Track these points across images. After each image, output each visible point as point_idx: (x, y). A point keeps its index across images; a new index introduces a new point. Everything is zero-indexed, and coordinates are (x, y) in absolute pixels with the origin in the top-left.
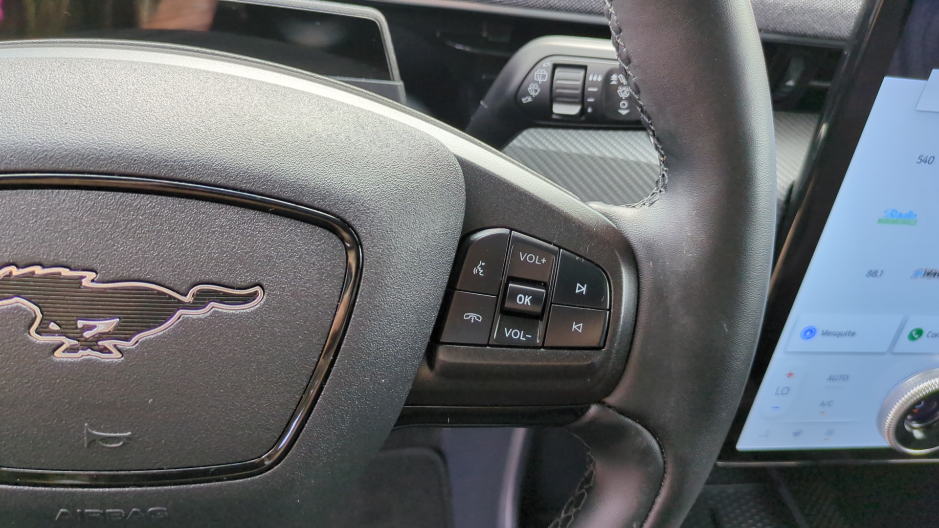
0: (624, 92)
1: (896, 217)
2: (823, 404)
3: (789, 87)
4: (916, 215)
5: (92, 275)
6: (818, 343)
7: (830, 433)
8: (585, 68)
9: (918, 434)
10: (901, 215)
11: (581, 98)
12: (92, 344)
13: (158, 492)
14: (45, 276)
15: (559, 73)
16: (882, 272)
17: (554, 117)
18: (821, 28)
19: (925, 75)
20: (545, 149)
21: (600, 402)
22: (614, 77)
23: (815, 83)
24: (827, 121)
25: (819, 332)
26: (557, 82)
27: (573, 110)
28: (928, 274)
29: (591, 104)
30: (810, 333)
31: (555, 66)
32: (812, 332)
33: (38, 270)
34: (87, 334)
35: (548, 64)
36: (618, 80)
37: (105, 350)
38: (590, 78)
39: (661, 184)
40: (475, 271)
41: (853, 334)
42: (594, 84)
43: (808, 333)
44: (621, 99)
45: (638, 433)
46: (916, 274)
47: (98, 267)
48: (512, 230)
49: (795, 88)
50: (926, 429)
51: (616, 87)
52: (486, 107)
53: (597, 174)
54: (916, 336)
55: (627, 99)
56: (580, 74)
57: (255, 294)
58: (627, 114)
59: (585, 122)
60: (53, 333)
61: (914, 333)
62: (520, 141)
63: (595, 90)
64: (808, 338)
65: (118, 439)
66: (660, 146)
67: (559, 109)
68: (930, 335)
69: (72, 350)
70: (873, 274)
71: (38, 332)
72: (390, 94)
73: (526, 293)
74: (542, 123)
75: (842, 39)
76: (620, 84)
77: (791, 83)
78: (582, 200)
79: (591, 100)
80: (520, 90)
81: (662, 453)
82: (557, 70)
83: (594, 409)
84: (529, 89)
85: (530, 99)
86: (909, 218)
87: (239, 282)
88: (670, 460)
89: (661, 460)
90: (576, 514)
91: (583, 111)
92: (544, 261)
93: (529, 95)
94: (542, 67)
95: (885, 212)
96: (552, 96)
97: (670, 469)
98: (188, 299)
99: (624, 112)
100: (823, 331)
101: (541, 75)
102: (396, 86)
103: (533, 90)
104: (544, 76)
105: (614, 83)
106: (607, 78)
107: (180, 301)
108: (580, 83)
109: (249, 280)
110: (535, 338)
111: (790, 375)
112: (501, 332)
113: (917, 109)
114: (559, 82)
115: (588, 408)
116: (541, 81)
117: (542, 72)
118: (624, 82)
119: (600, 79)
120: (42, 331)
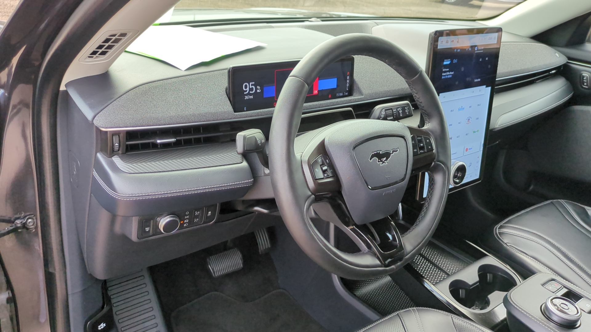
0: (401, 112)
5: (381, 151)
9: (457, 181)
11: (393, 115)
13: (395, 186)
14: (376, 153)
21: (434, 161)
27: (392, 118)
31: (386, 110)
34: (383, 161)
35: (384, 110)
37: (385, 163)
40: (413, 143)
42: (395, 111)
48: (414, 134)
56: (391, 110)
57: (397, 150)
59: (394, 119)
63: (395, 113)
65: (389, 177)
67: (388, 119)
69: (382, 164)
73: (421, 144)
76: (399, 110)
79: (395, 115)
84: (382, 116)
85: (382, 118)
91: (394, 117)
96: (386, 116)
98: (391, 152)
99: (401, 115)
108: (392, 112)
112: (420, 152)
114: (387, 113)
116: (383, 114)
117: (383, 112)
118: (400, 109)
119: (396, 110)
120: (379, 162)
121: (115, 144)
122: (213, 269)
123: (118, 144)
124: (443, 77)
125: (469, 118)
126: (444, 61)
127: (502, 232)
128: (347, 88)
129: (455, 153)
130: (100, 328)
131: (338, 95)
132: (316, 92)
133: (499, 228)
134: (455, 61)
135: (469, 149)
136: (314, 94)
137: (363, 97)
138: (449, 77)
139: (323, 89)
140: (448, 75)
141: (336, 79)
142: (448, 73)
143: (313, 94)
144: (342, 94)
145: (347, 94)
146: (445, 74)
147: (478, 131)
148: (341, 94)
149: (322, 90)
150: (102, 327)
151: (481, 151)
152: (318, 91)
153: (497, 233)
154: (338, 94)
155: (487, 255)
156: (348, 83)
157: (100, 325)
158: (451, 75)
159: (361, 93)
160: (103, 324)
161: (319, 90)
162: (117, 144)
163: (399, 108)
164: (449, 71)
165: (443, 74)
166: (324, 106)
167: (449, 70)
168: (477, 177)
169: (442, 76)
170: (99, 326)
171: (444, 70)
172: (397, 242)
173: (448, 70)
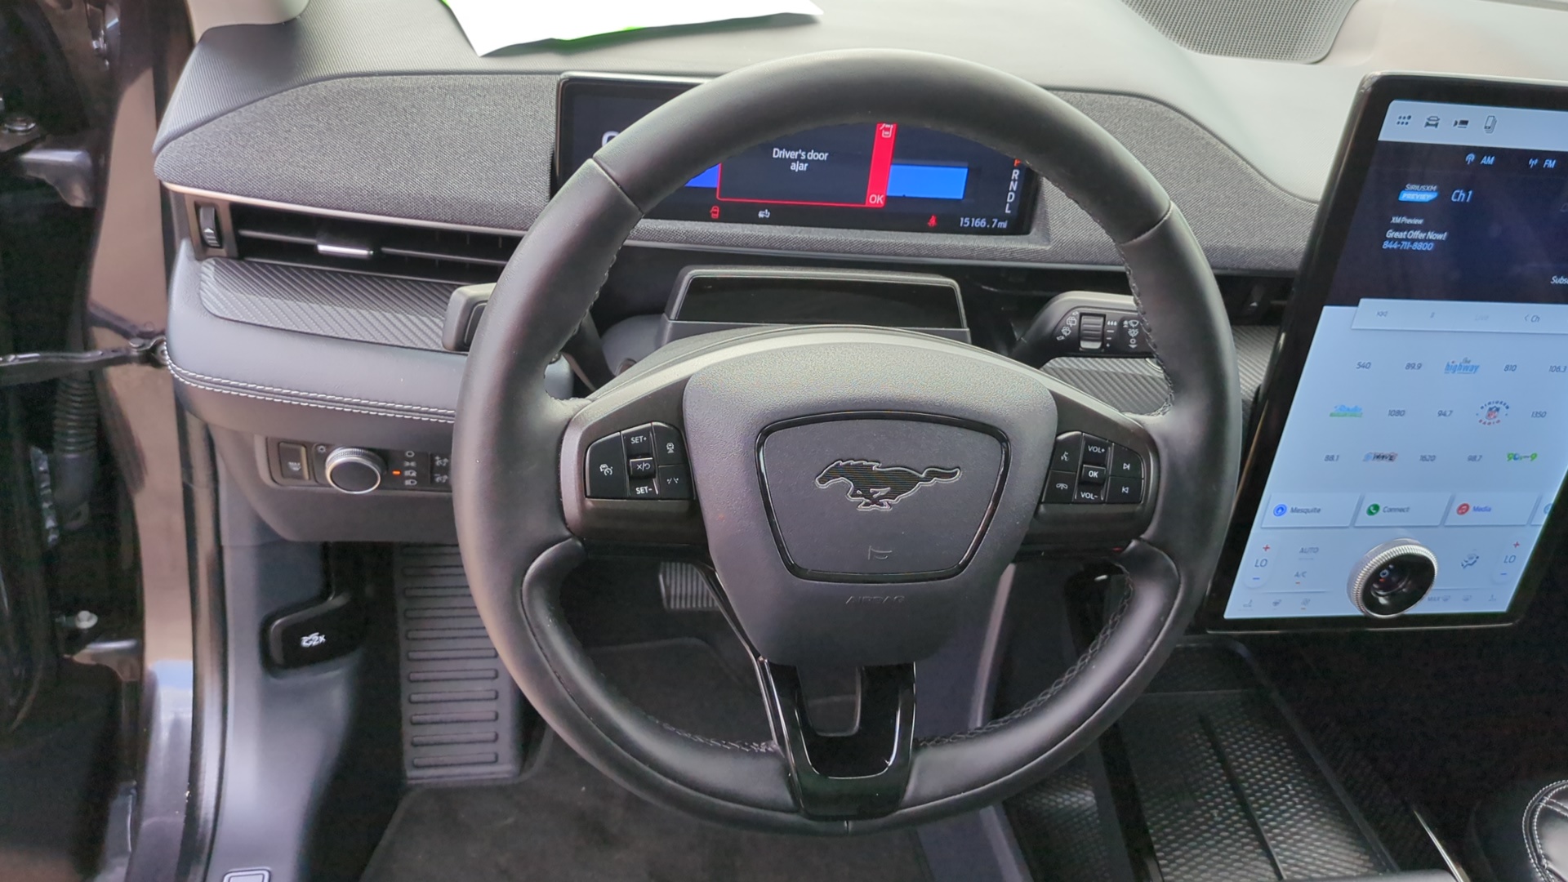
0: (1133, 333)
1: (1343, 411)
2: (1297, 575)
3: (1253, 307)
4: (1361, 409)
5: (878, 464)
6: (1288, 519)
7: (1306, 602)
8: (1104, 316)
9: (1382, 601)
10: (1348, 409)
11: (1102, 338)
12: (875, 502)
13: (902, 586)
14: (856, 465)
15: (1085, 320)
16: (1338, 456)
17: (1081, 349)
18: (1275, 265)
19: (1356, 304)
20: (1061, 367)
21: (1137, 538)
22: (1126, 322)
23: (1275, 302)
24: (1284, 331)
25: (1289, 509)
26: (1084, 326)
27: (1097, 345)
28: (1378, 457)
29: (1109, 342)
30: (1281, 510)
31: (1082, 315)
32: (1282, 509)
33: (852, 462)
34: (875, 496)
35: (1076, 313)
36: (1129, 325)
37: (882, 505)
38: (1109, 323)
39: (1169, 400)
40: (1062, 458)
41: (1319, 511)
42: (1111, 327)
43: (1280, 511)
44: (1131, 337)
45: (1163, 557)
46: (1367, 458)
47: (880, 460)
48: (1082, 432)
49: (1256, 309)
50: (1391, 597)
51: (1127, 330)
52: (1026, 342)
53: (1103, 385)
54: (1374, 511)
55: (1135, 337)
56: (1101, 320)
57: (956, 473)
58: (1136, 348)
59: (1105, 353)
60: (858, 496)
61: (1372, 508)
62: (1051, 364)
63: (1112, 331)
64: (1280, 515)
65: (886, 554)
66: (1168, 378)
67: (1085, 345)
68: (1386, 509)
69: (867, 504)
70: (1330, 458)
71: (852, 496)
72: (961, 338)
73: (1094, 470)
74: (1072, 353)
75: (1292, 272)
76: (1130, 327)
77: (1254, 304)
78: (1121, 411)
79: (1109, 338)
80: (1056, 331)
81: (1178, 570)
82: (1083, 317)
83: (1133, 544)
84: (1063, 331)
85: (1063, 338)
86: (1355, 412)
87: (949, 467)
88: (1182, 574)
89: (1176, 573)
90: (1121, 619)
91: (1103, 346)
92: (1103, 450)
93: (1062, 335)
94: (1072, 316)
95: (1336, 407)
96: (1079, 335)
97: (1183, 580)
98: (923, 475)
99: (1133, 346)
100: (1292, 509)
101: (1072, 321)
102: (965, 332)
103: (1066, 332)
104: (1074, 322)
105: (1125, 326)
106: (1121, 323)
107: (919, 478)
108: (1101, 326)
109: (954, 465)
110: (1099, 498)
111: (1267, 548)
112: (1079, 495)
113: (1353, 327)
114: (1085, 326)
115: (1130, 542)
116: (1071, 325)
117: (1072, 319)
118: (1133, 326)
119: (1115, 324)
120: (853, 495)
121: (205, 228)
122: (668, 588)
123: (211, 231)
124: (1386, 245)
125: (1498, 406)
126: (1403, 188)
127: (1558, 810)
128: (1008, 205)
129: (1401, 510)
130: (308, 642)
131: (964, 223)
132: (877, 200)
133: (1559, 796)
134: (1460, 196)
135: (1477, 509)
136: (866, 205)
137: (1048, 248)
138: (1417, 246)
139: (907, 195)
140: (1419, 240)
141: (966, 171)
142: (1417, 234)
143: (864, 204)
144: (983, 221)
145: (1003, 225)
146: (1397, 235)
147: (1534, 457)
148: (981, 223)
149: (904, 196)
150: (315, 643)
151: (1539, 525)
152: (888, 199)
153: (1536, 807)
154: (967, 220)
155: (1447, 869)
156: (1015, 192)
157: (308, 635)
158: (1432, 244)
159: (1046, 236)
160: (319, 635)
161: (889, 194)
162: (208, 230)
163: (1129, 319)
164: (1424, 228)
165: (1390, 234)
166: (878, 250)
167: (1424, 224)
168: (1502, 606)
169: (1386, 239)
170: (305, 639)
171: (1396, 220)
172: (889, 760)
173: (1420, 222)
